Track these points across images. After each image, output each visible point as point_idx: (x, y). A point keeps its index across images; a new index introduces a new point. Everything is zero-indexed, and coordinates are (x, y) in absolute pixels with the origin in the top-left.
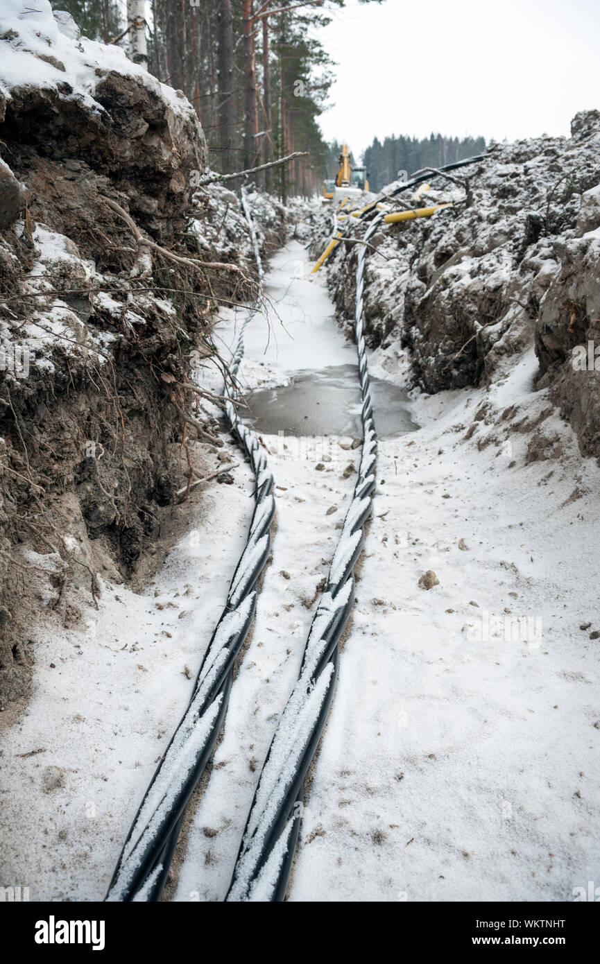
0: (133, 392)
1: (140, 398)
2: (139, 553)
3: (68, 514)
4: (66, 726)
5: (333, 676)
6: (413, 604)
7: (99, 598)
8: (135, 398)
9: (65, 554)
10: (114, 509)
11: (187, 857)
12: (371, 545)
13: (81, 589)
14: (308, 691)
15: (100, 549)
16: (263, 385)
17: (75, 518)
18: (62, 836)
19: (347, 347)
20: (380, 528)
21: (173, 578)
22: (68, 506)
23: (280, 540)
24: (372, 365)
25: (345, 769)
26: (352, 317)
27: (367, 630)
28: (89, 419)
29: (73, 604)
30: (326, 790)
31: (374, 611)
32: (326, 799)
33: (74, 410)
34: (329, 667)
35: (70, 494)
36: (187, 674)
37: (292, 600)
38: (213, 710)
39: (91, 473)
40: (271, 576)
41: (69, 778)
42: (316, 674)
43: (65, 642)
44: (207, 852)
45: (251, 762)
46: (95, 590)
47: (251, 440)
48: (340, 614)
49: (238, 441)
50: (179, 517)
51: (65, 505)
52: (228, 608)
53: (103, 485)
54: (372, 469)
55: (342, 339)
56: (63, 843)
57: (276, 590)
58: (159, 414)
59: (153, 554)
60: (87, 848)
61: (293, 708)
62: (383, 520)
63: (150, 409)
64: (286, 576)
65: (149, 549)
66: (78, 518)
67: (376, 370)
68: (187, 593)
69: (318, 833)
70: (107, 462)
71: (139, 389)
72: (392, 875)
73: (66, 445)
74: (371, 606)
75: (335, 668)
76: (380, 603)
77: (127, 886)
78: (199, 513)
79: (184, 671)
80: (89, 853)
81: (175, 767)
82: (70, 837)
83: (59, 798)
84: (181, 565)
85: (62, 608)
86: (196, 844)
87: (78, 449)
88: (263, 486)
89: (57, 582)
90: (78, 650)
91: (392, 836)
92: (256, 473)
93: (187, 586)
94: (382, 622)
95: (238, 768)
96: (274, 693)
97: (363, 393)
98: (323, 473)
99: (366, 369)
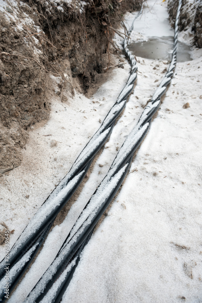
0: (91, 28)
1: (94, 30)
2: (89, 86)
3: (66, 66)
4: (59, 129)
5: (148, 127)
6: (180, 112)
7: (74, 96)
8: (92, 30)
9: (63, 78)
10: (81, 69)
11: (93, 172)
12: (168, 93)
13: (68, 92)
14: (139, 129)
15: (76, 81)
16: (138, 40)
17: (68, 68)
18: (55, 160)
19: (171, 30)
20: (172, 88)
21: (99, 95)
22: (66, 63)
23: (137, 87)
24: (179, 37)
25: (148, 154)
26: (175, 19)
27: (162, 117)
28: (75, 33)
29: (65, 95)
30: (140, 159)
31: (166, 112)
32: (140, 162)
33: (70, 29)
34: (147, 124)
35: (67, 60)
36: (100, 122)
37: (138, 105)
38: (107, 131)
39: (75, 54)
40: (132, 97)
41: (58, 144)
42: (143, 125)
43: (61, 106)
44: (99, 171)
45: (117, 148)
46: (73, 93)
47: (131, 57)
48: (154, 109)
49: (127, 57)
50: (104, 77)
51: (65, 63)
52: (116, 103)
53: (78, 59)
54: (173, 70)
55: (170, 27)
56: (55, 162)
57: (133, 102)
58: (100, 38)
59: (94, 88)
60: (62, 164)
61: (133, 133)
62: (174, 86)
63: (97, 35)
64: (137, 98)
65: (93, 86)
66: (69, 68)
67: (180, 39)
68: (103, 100)
69: (135, 170)
70: (80, 52)
71: (94, 27)
72: (157, 185)
73: (67, 41)
74: (165, 111)
75: (149, 125)
76: (168, 110)
77: (73, 173)
78: (111, 76)
79: (99, 121)
80: (63, 165)
81: (92, 145)
82: (57, 160)
83: (55, 149)
84: (102, 92)
85: (61, 95)
86: (96, 168)
87: (71, 44)
88: (134, 70)
89: (60, 86)
90: (65, 109)
91: (160, 174)
92: (132, 66)
93: (104, 98)
94: (167, 115)
95: (113, 149)
96: (128, 130)
97: (174, 46)
98: (155, 70)
99: (176, 38)
